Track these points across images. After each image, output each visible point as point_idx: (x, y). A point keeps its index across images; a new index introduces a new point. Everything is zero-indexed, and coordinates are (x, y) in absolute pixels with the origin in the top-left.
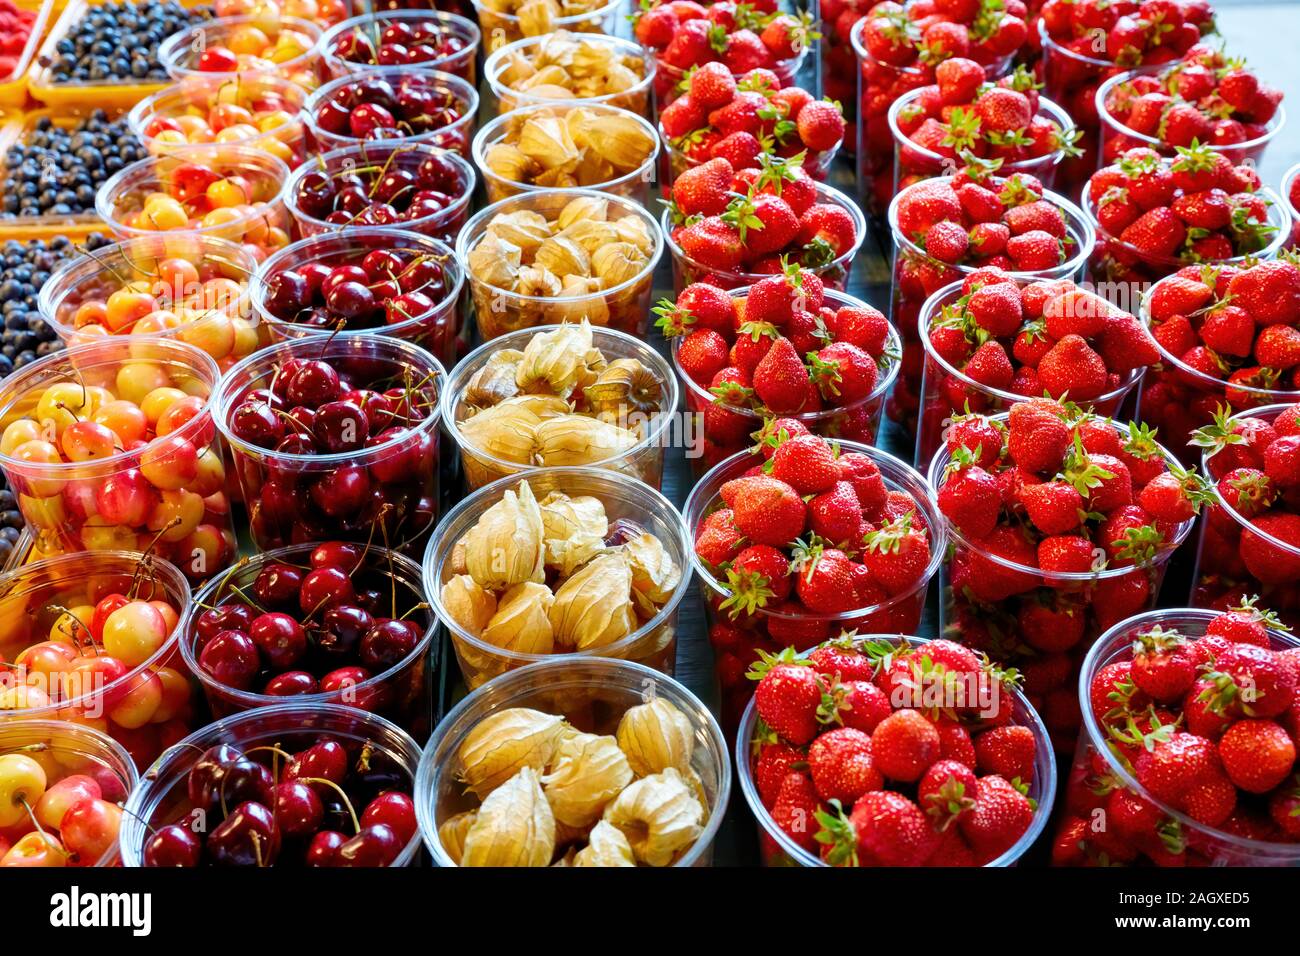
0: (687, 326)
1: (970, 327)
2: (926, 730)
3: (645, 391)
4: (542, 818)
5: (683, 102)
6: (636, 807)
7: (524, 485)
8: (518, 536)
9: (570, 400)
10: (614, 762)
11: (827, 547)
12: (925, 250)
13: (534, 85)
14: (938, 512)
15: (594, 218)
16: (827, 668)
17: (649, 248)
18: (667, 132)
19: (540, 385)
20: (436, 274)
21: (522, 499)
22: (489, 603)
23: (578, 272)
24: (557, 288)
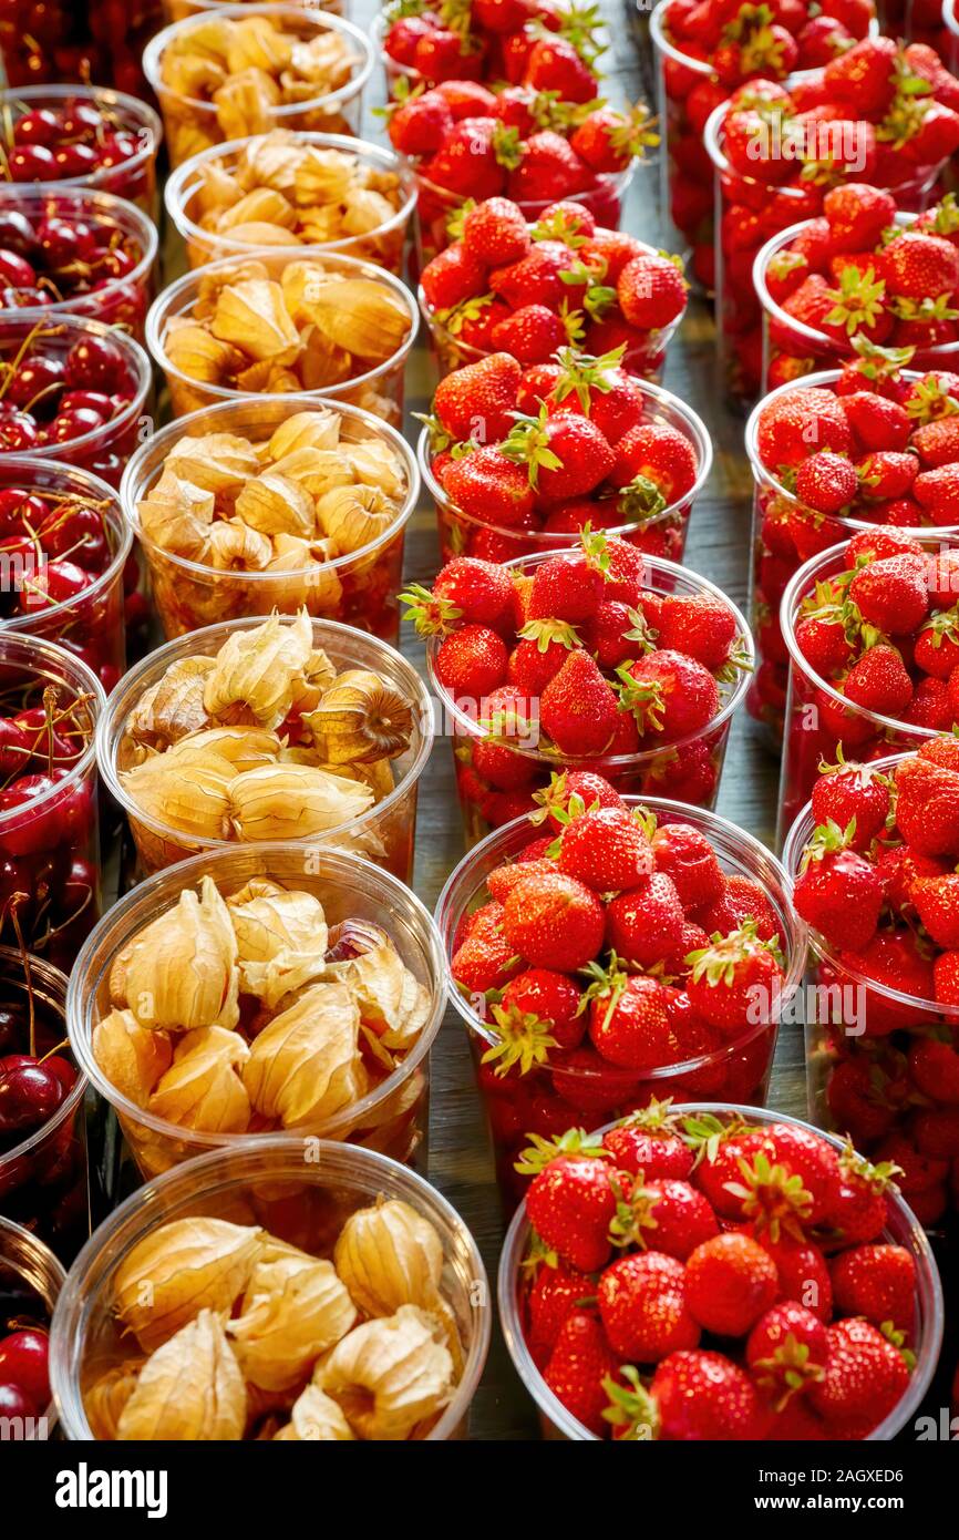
0: (446, 622)
1: (853, 622)
2: (757, 1264)
3: (387, 722)
4: (228, 1386)
5: (453, 256)
6: (358, 1368)
7: (208, 883)
8: (199, 961)
9: (281, 732)
10: (329, 1299)
11: (632, 973)
12: (796, 493)
13: (237, 222)
14: (794, 913)
15: (320, 445)
16: (625, 1160)
17: (399, 489)
18: (429, 301)
19: (237, 712)
20: (94, 526)
21: (206, 902)
22: (160, 1053)
23: (295, 529)
24: (265, 557)
